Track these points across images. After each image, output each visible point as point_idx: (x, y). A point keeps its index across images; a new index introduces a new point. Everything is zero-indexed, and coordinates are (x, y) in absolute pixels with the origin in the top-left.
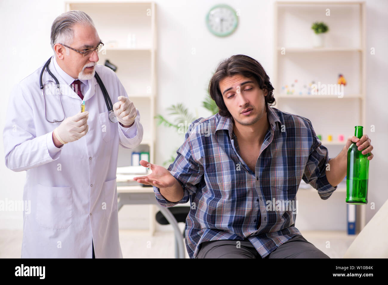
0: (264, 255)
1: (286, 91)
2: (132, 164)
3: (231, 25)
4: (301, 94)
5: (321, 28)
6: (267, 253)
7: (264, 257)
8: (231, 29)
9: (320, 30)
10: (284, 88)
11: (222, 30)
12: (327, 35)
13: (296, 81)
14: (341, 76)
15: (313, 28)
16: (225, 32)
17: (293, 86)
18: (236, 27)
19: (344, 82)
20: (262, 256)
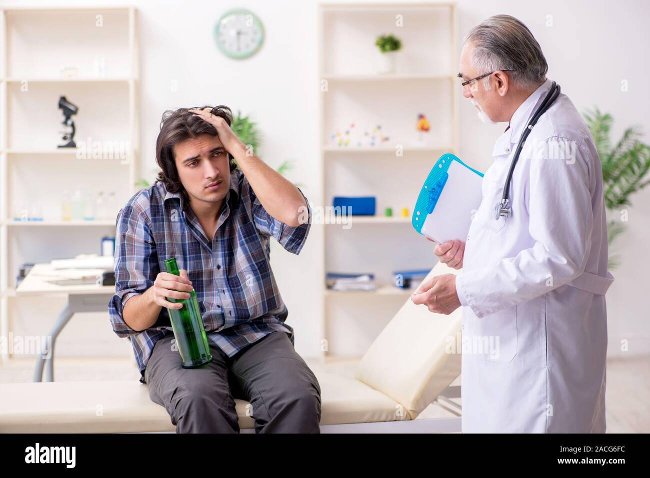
0: (231, 354)
1: (337, 140)
2: (102, 254)
3: (253, 40)
4: (360, 144)
5: (391, 44)
6: (235, 351)
7: (231, 356)
8: (253, 46)
9: (388, 47)
10: (333, 137)
11: (239, 49)
12: (398, 54)
13: (353, 126)
14: (421, 117)
15: (378, 44)
16: (244, 51)
17: (347, 133)
18: (261, 43)
19: (426, 126)
20: (229, 355)
